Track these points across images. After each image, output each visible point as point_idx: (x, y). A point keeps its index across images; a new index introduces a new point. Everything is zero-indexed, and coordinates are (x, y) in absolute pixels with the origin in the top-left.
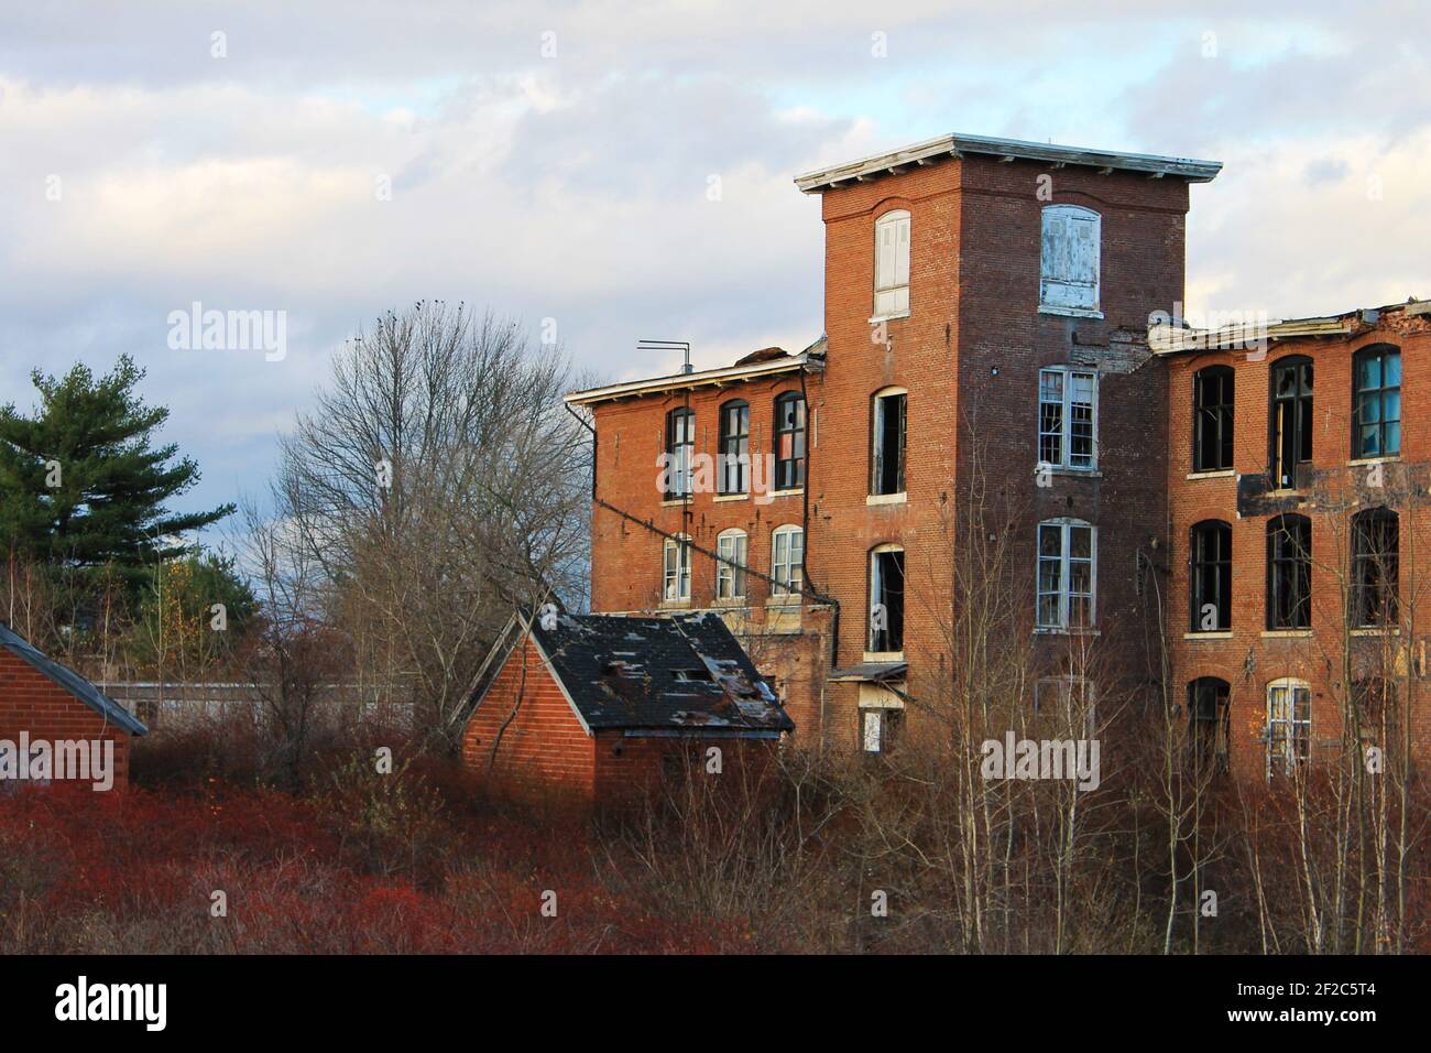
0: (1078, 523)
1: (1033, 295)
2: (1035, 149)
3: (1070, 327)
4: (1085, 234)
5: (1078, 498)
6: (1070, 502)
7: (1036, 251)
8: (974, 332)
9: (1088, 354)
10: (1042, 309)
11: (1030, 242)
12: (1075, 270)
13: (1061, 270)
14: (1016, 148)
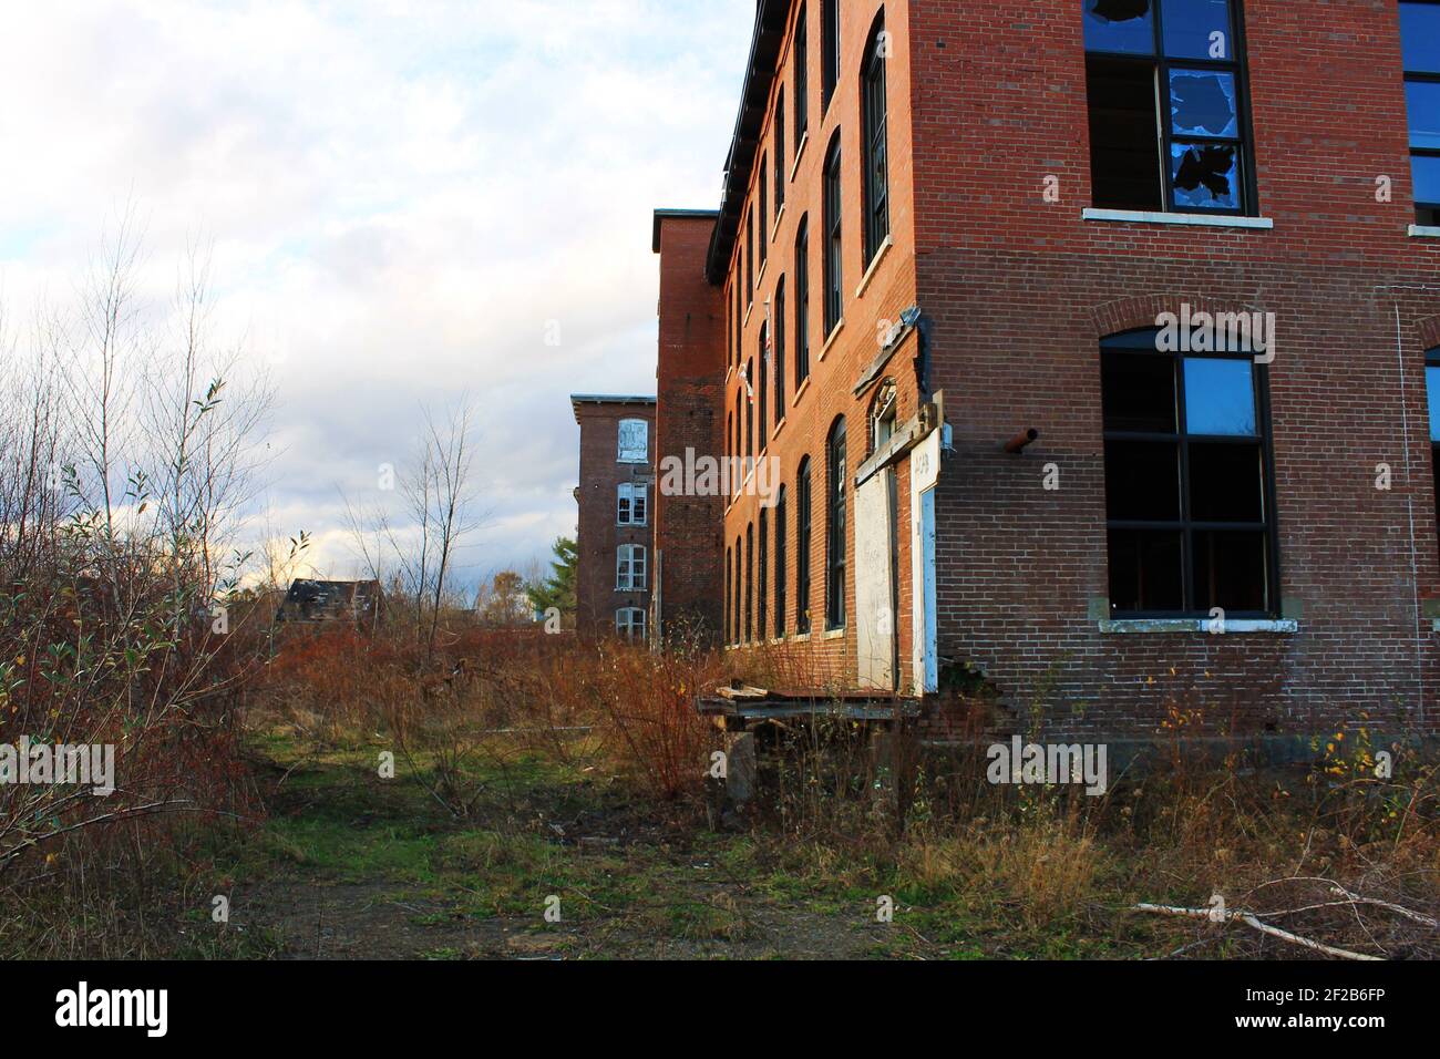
0: (637, 546)
1: (615, 456)
2: (609, 398)
3: (633, 468)
4: (641, 430)
5: (636, 536)
6: (632, 537)
7: (616, 438)
8: (587, 472)
9: (642, 478)
10: (618, 461)
11: (614, 435)
12: (636, 445)
13: (629, 444)
14: (600, 398)
